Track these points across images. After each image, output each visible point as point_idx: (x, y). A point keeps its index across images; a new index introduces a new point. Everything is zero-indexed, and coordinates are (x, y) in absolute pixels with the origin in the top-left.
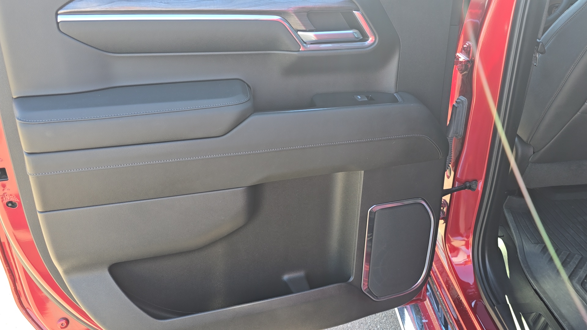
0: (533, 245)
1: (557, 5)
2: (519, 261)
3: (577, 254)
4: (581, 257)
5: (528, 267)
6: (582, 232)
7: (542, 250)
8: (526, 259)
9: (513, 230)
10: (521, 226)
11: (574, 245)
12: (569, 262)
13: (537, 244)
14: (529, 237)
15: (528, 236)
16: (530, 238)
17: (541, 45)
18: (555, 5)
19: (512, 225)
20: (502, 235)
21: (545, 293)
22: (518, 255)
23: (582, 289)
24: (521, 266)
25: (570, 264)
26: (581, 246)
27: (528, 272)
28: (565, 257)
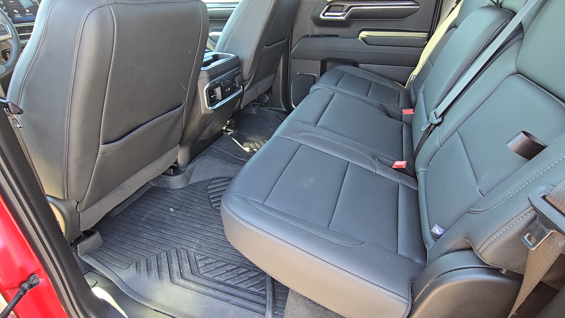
0: (127, 270)
1: (8, 50)
2: (125, 294)
3: (162, 253)
4: (165, 252)
5: (136, 294)
6: (152, 229)
7: (136, 270)
8: (129, 287)
9: (102, 270)
10: (105, 260)
11: (154, 246)
12: (161, 263)
13: (129, 267)
14: (119, 266)
15: (117, 265)
16: (121, 266)
17: (11, 106)
18: (7, 50)
19: (98, 267)
20: (96, 282)
21: (163, 307)
22: (121, 290)
23: (185, 281)
24: (130, 298)
25: (163, 266)
26: (159, 243)
27: (138, 298)
28: (156, 262)
